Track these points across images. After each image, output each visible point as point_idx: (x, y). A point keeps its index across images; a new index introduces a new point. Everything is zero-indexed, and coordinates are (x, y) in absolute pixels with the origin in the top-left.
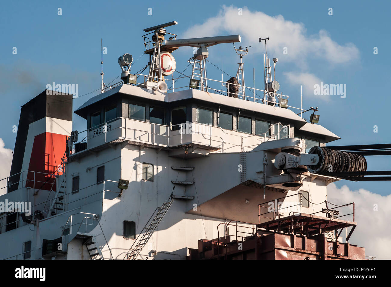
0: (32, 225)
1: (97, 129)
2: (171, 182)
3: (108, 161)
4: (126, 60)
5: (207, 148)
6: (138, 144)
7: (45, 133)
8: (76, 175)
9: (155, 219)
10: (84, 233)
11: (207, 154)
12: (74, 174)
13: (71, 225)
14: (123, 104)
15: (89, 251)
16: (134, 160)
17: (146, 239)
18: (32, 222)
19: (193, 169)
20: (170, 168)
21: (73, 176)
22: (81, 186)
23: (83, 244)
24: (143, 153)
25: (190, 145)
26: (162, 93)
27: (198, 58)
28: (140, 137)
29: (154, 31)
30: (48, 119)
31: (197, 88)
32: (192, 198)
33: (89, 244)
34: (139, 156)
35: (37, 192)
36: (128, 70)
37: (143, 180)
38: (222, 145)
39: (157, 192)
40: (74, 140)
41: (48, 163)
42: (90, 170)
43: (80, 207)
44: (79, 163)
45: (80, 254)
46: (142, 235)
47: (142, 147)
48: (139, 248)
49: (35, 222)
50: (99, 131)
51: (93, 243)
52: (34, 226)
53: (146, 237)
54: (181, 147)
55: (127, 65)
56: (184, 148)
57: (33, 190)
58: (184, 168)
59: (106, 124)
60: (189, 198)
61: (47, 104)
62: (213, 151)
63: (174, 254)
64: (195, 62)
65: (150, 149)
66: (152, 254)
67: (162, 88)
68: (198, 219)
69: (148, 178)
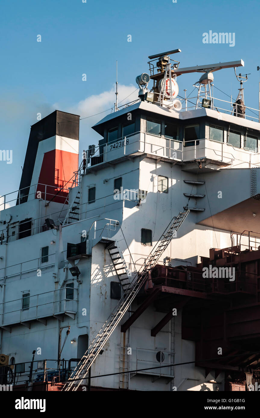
0: (55, 230)
1: (114, 144)
2: (184, 194)
3: (126, 173)
4: (144, 79)
5: (218, 164)
6: (154, 157)
7: (55, 150)
8: (92, 186)
9: (173, 228)
10: (108, 238)
11: (218, 169)
12: (90, 186)
13: (95, 230)
14: (142, 120)
15: (111, 255)
16: (151, 172)
17: (165, 245)
18: (55, 227)
19: (203, 183)
20: (183, 182)
21: (89, 187)
22: (97, 197)
23: (105, 248)
24: (159, 166)
25: (204, 160)
26: (177, 112)
27: (203, 83)
28: (156, 152)
29: (159, 58)
30: (58, 137)
31: (209, 107)
32: (203, 210)
33: (111, 249)
34: (155, 169)
35: (48, 204)
36: (146, 88)
37: (159, 192)
38: (232, 161)
39: (171, 203)
40: (92, 154)
41: (58, 178)
42: (107, 182)
43: (99, 215)
44: (96, 175)
45: (103, 258)
46: (160, 242)
47: (158, 161)
48: (158, 253)
49: (58, 227)
50: (116, 145)
51: (116, 247)
52: (57, 231)
53: (165, 243)
54: (194, 162)
55: (145, 84)
56: (197, 163)
57: (45, 202)
58: (196, 181)
59: (125, 137)
60: (200, 210)
61: (57, 123)
62: (223, 167)
63: (186, 261)
64: (201, 86)
65: (165, 163)
66: (166, 260)
67: (177, 106)
68: (207, 230)
69: (163, 190)
